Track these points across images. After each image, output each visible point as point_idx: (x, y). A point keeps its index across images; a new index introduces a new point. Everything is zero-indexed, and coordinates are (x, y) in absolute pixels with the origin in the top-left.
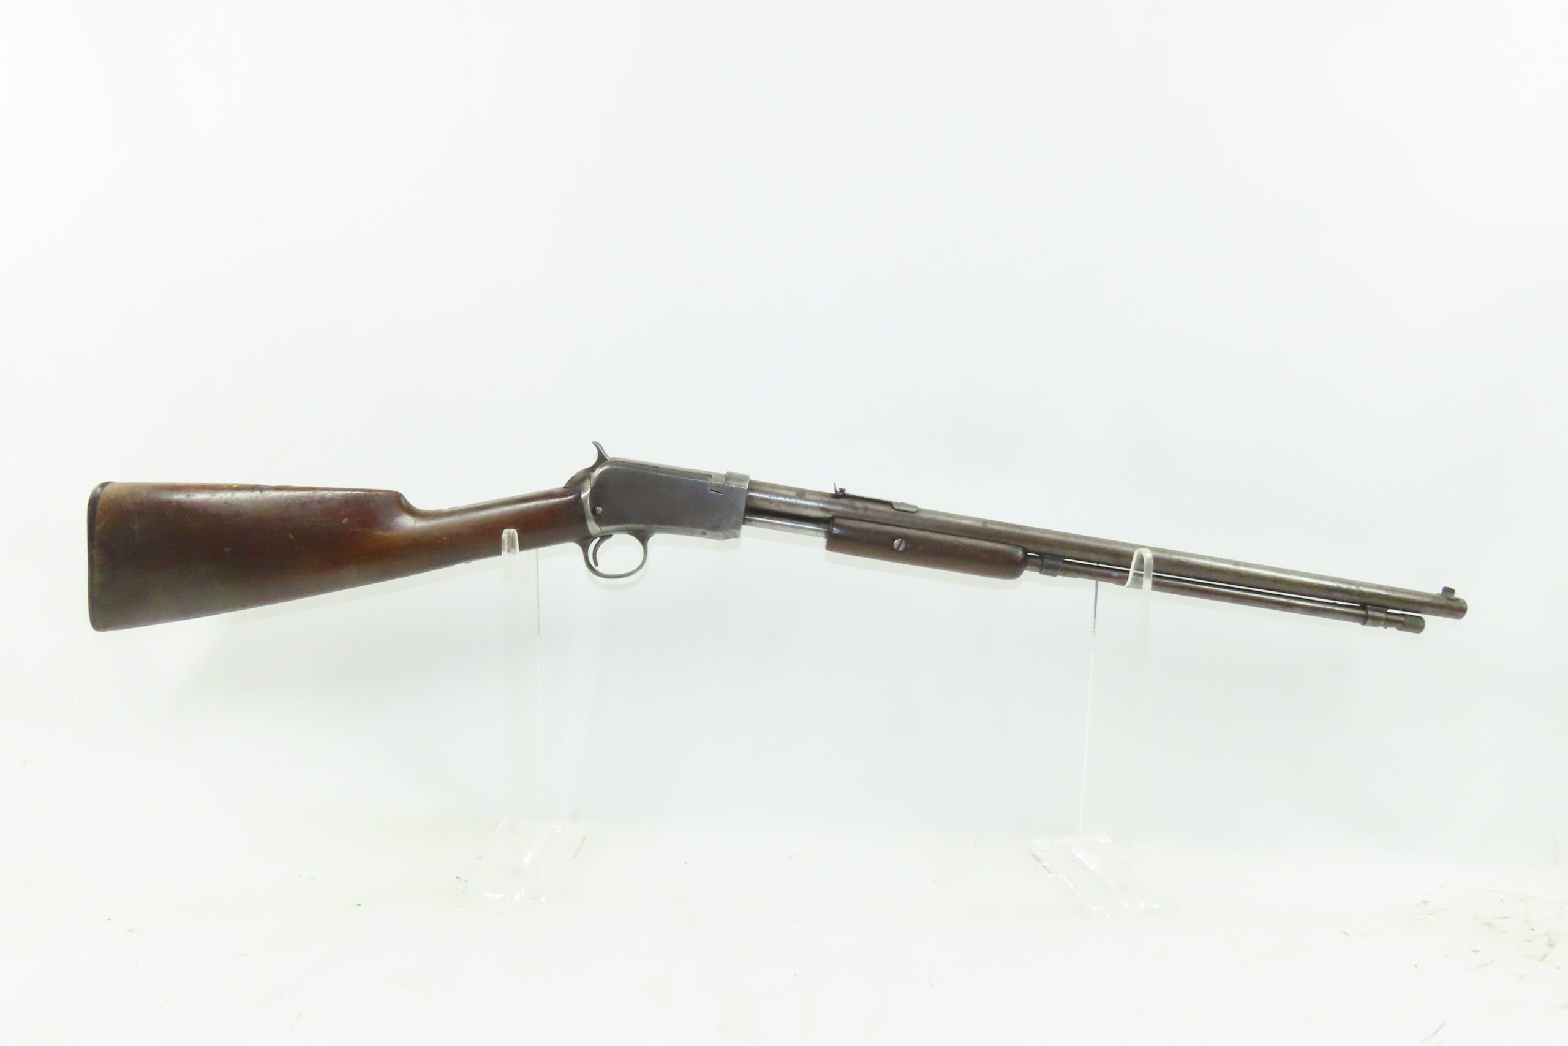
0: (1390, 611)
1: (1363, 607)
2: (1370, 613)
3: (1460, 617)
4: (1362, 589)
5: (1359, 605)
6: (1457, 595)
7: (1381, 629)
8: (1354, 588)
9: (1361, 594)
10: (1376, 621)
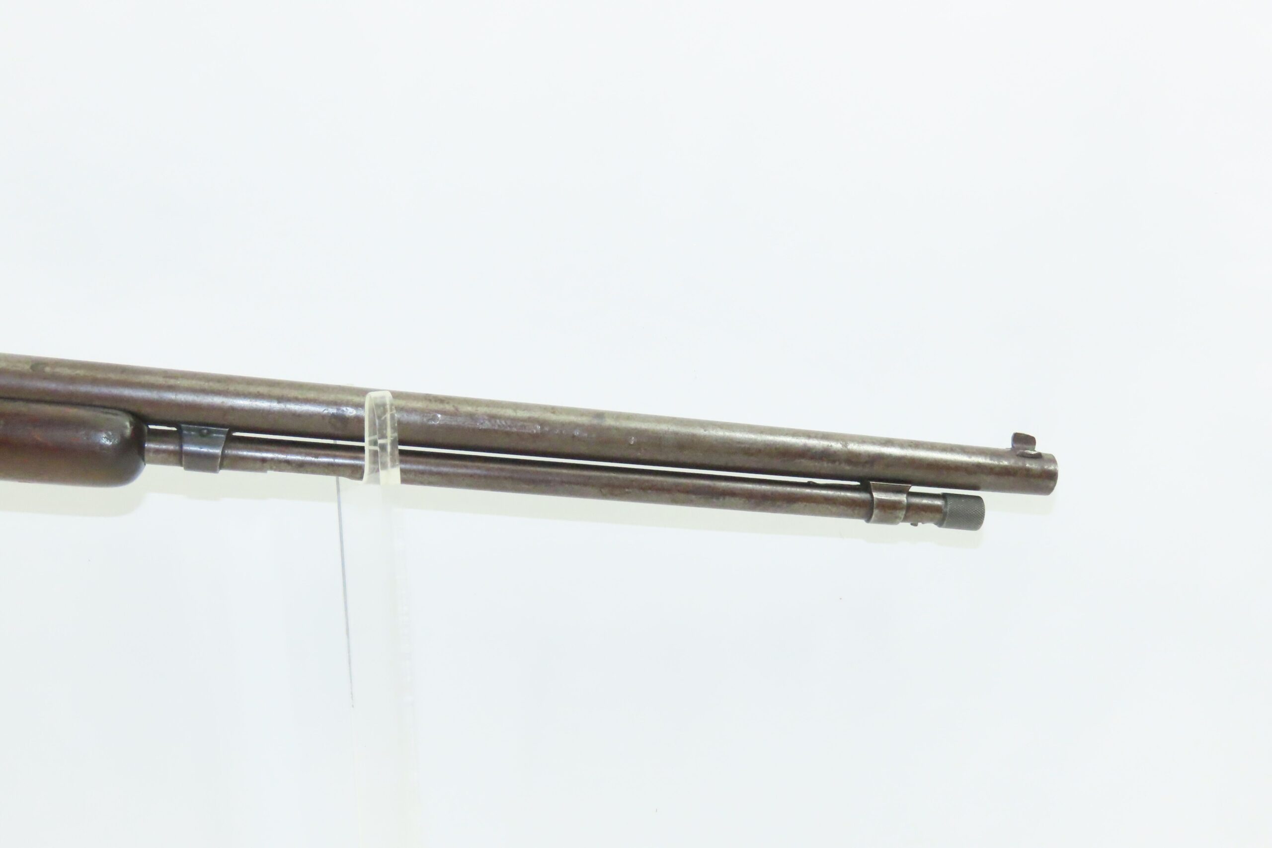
0: (914, 489)
1: (865, 487)
2: (876, 495)
3: (1048, 490)
4: (853, 447)
5: (857, 483)
6: (1040, 448)
7: (904, 527)
8: (837, 446)
9: (853, 459)
10: (889, 512)
